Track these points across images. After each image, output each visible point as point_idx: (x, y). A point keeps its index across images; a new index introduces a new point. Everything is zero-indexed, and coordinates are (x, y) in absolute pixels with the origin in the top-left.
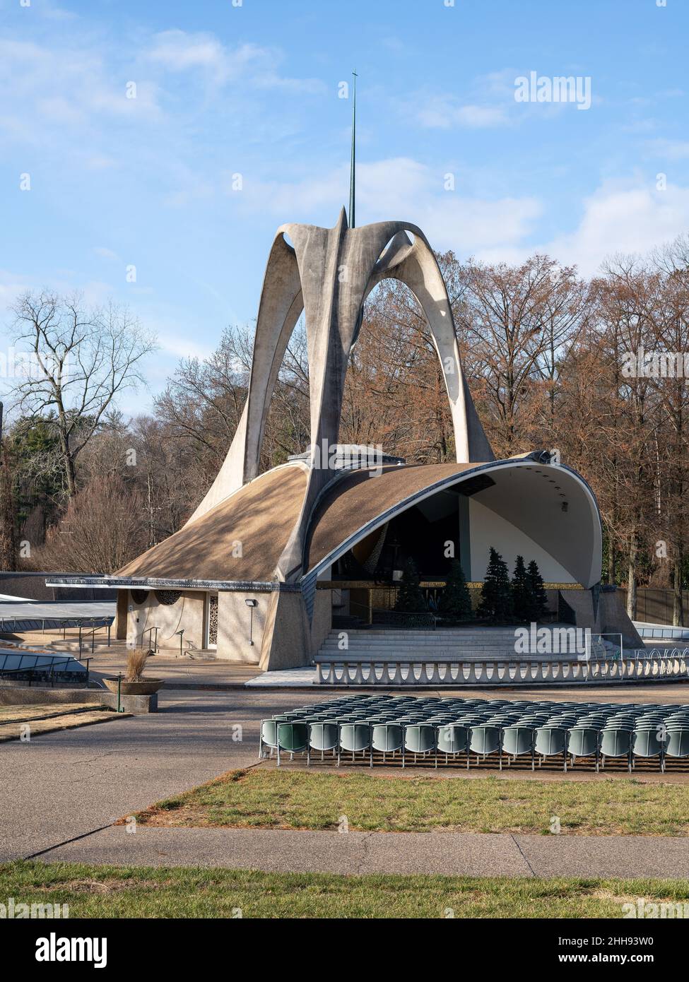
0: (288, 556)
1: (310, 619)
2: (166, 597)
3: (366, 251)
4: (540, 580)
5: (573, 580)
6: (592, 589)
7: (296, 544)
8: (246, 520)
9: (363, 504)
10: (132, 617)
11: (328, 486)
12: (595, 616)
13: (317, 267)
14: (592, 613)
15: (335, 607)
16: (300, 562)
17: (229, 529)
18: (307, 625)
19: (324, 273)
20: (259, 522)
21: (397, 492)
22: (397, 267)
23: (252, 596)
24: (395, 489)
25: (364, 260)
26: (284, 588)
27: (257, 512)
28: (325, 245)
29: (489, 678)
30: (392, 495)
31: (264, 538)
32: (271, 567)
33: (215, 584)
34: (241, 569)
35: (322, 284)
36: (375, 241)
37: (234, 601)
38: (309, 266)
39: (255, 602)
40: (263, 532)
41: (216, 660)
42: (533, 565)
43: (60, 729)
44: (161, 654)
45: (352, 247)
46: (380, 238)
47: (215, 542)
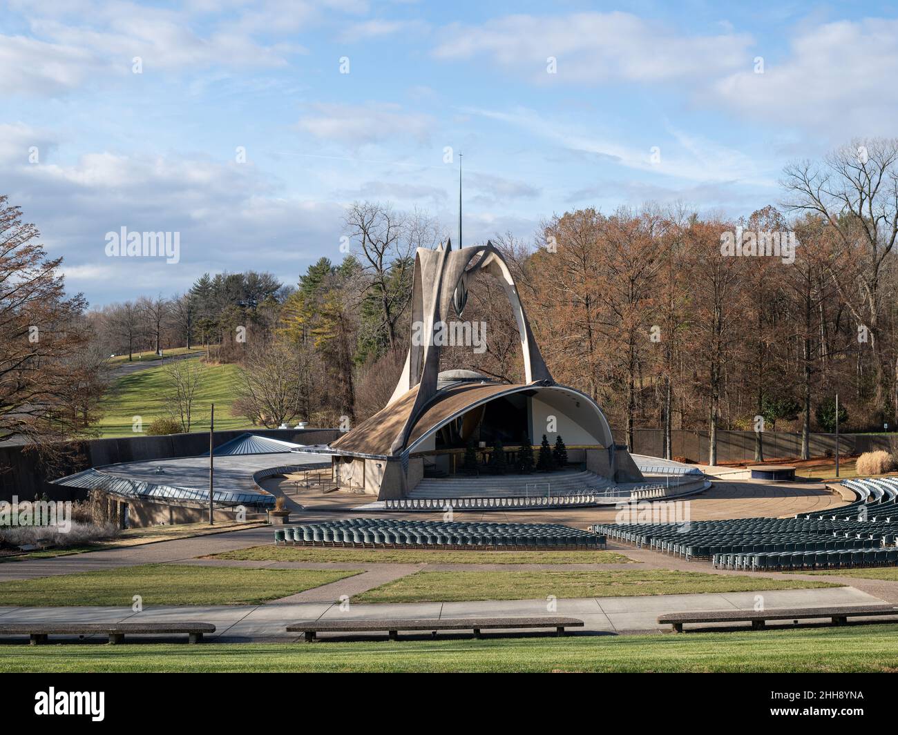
0: (396, 442)
1: (407, 474)
2: (348, 459)
3: (457, 266)
4: (563, 446)
5: (599, 444)
6: (609, 448)
7: (402, 434)
8: (389, 418)
9: (440, 412)
10: (335, 467)
11: (429, 401)
12: (610, 464)
13: (431, 276)
14: (608, 462)
15: (425, 467)
16: (402, 445)
17: (380, 423)
18: (404, 476)
19: (434, 279)
20: (394, 419)
21: (457, 407)
22: (487, 267)
23: (378, 462)
24: (457, 404)
25: (456, 271)
26: (389, 459)
27: (396, 413)
28: (436, 262)
29: (492, 505)
30: (454, 408)
31: (392, 429)
32: (389, 447)
33: (363, 455)
34: (376, 447)
35: (433, 286)
36: (463, 260)
37: (371, 464)
38: (427, 275)
39: (380, 465)
40: (393, 426)
41: (365, 494)
42: (559, 439)
43: (229, 531)
44: (342, 490)
45: (450, 263)
46: (466, 258)
47: (373, 430)
